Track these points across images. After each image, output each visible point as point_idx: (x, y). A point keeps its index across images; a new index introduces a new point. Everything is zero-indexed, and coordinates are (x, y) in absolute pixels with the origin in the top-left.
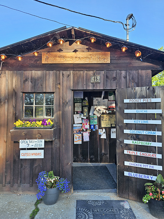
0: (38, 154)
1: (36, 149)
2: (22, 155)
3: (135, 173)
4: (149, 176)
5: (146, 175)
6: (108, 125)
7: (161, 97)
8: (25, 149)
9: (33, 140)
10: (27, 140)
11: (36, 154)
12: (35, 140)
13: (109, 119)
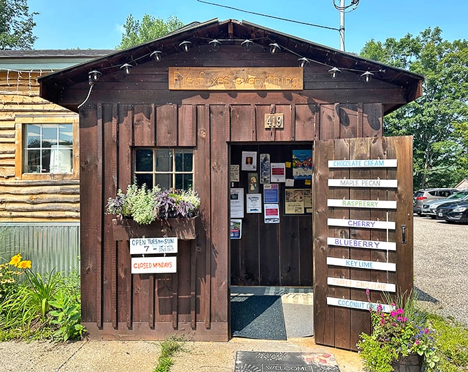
0: (166, 265)
1: (161, 255)
2: (136, 266)
3: (346, 240)
4: (373, 242)
5: (368, 241)
6: (299, 210)
7: (397, 157)
8: (140, 256)
9: (155, 239)
10: (144, 239)
11: (161, 265)
12: (161, 239)
13: (301, 198)
